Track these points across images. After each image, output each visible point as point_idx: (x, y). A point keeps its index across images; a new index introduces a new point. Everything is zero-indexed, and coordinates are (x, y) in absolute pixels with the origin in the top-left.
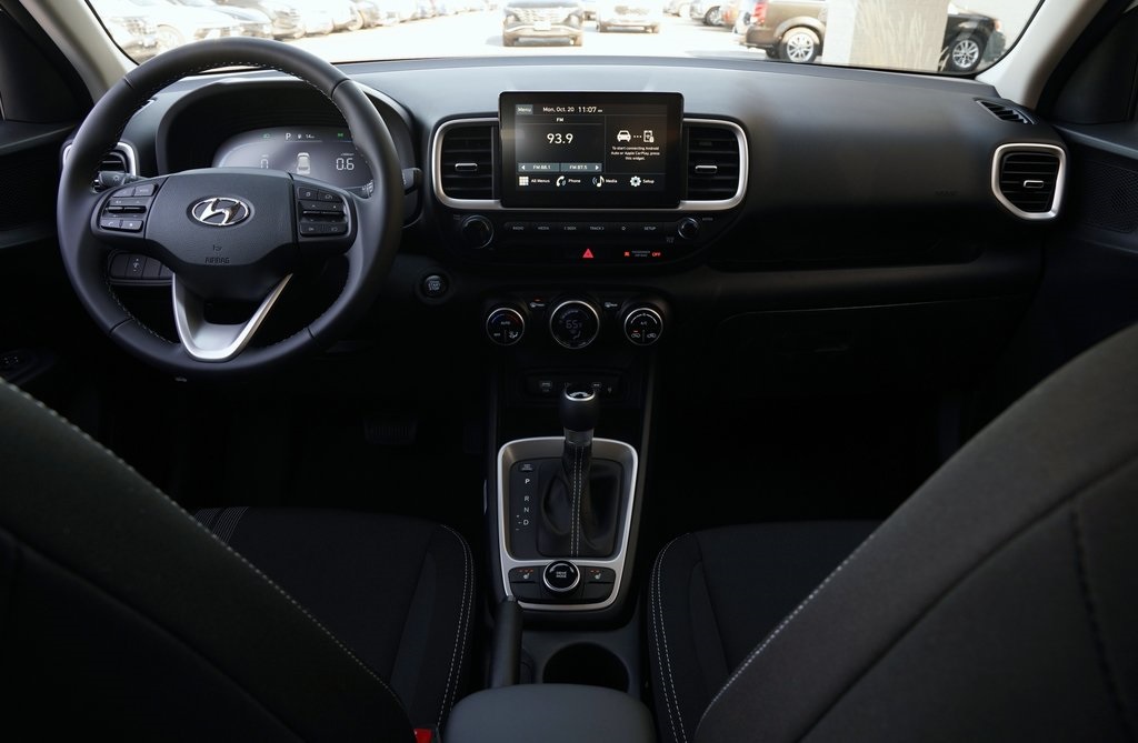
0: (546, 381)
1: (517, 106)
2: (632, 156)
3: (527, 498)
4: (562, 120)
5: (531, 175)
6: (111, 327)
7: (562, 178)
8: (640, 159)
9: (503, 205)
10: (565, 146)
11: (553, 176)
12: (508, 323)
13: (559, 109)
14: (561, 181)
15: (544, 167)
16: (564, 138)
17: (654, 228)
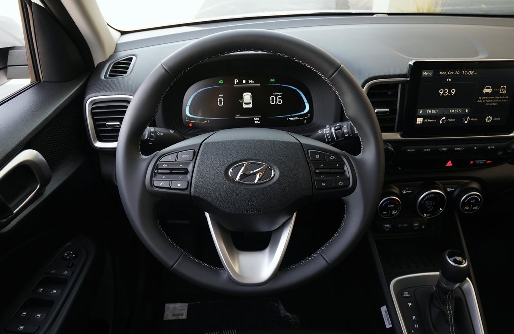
1: (423, 71)
2: (490, 103)
3: (414, 318)
4: (450, 80)
5: (424, 117)
7: (444, 118)
8: (494, 104)
9: (402, 136)
10: (450, 97)
11: (438, 117)
12: (393, 206)
13: (450, 73)
14: (443, 120)
15: (434, 111)
16: (449, 92)
17: (494, 147)
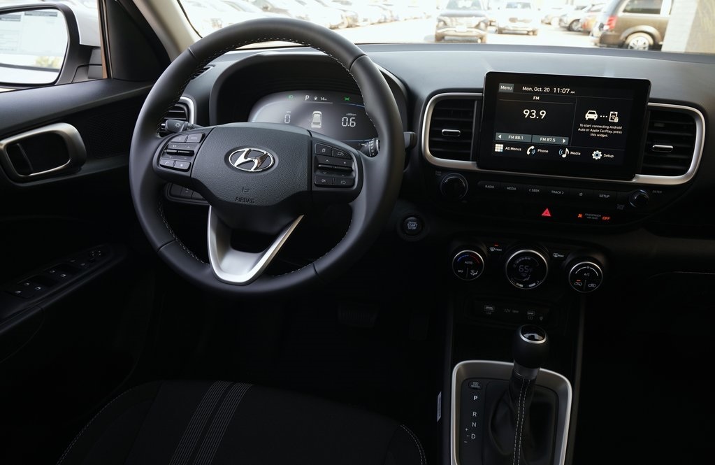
0: (490, 305)
1: (500, 84)
2: (596, 133)
3: (474, 414)
4: (538, 98)
5: (506, 143)
6: (159, 245)
7: (533, 147)
8: (602, 135)
9: (479, 166)
10: (538, 120)
11: (525, 146)
12: (471, 263)
13: (536, 89)
14: (531, 151)
15: (518, 138)
16: (538, 114)
17: (608, 196)
